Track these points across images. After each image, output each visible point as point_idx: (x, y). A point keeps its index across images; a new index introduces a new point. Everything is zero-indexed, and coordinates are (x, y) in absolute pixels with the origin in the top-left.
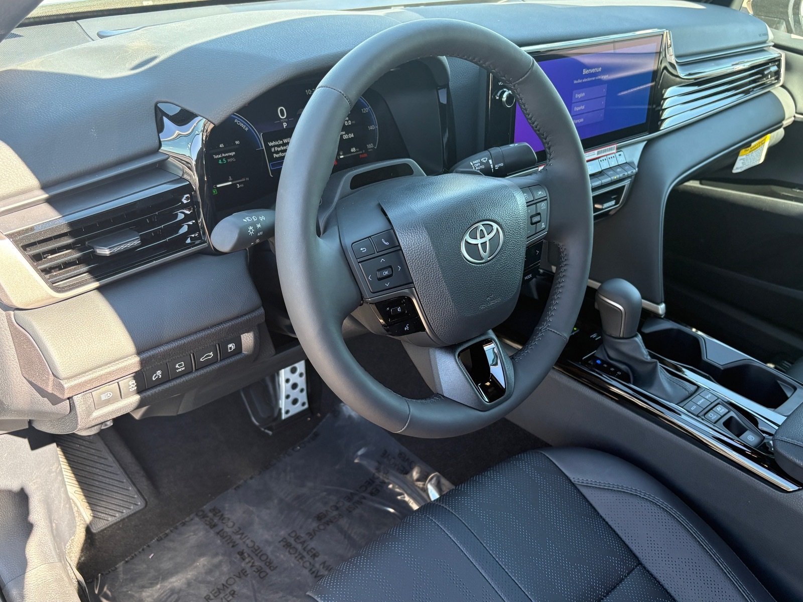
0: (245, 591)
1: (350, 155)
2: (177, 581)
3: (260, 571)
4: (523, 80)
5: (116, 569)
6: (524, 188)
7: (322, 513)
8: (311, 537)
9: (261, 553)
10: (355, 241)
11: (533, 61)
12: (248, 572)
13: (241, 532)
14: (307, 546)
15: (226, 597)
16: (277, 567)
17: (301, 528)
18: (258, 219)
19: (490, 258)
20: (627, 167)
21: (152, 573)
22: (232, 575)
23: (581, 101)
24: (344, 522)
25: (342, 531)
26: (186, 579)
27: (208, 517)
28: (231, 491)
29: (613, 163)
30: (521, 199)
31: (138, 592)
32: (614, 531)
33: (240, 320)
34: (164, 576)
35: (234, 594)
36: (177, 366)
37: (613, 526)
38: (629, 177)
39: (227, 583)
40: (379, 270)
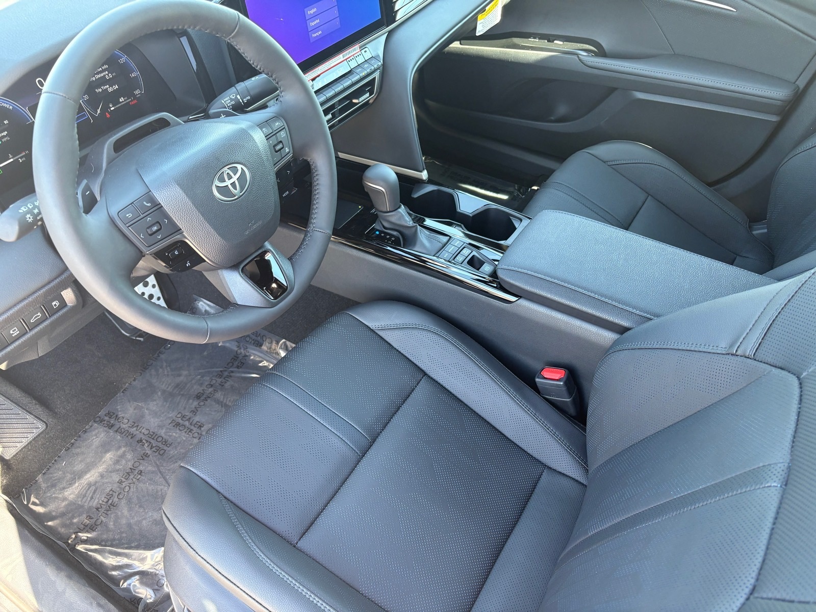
0: (150, 468)
1: (120, 105)
2: (91, 477)
3: (158, 449)
4: (235, 34)
5: (37, 481)
6: (261, 125)
7: (200, 393)
8: (194, 413)
9: (157, 437)
10: (119, 210)
11: (238, 16)
12: (149, 454)
13: (136, 425)
14: (193, 421)
15: (135, 477)
16: (172, 443)
17: (185, 408)
18: (34, 204)
19: (242, 193)
20: (373, 61)
21: (69, 476)
22: (136, 460)
23: (314, 16)
24: (219, 395)
25: (218, 402)
26: (99, 472)
27: (104, 421)
28: (120, 394)
29: (360, 60)
30: (259, 137)
31: (61, 493)
32: (405, 357)
33: (52, 284)
34: (80, 475)
35: (141, 473)
36: (11, 332)
37: (404, 353)
38: (375, 70)
39: (133, 466)
40: (148, 228)
